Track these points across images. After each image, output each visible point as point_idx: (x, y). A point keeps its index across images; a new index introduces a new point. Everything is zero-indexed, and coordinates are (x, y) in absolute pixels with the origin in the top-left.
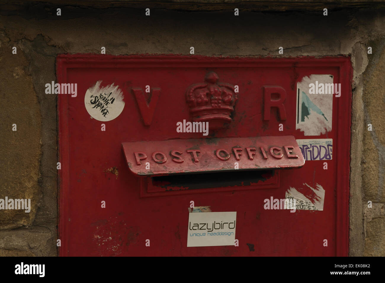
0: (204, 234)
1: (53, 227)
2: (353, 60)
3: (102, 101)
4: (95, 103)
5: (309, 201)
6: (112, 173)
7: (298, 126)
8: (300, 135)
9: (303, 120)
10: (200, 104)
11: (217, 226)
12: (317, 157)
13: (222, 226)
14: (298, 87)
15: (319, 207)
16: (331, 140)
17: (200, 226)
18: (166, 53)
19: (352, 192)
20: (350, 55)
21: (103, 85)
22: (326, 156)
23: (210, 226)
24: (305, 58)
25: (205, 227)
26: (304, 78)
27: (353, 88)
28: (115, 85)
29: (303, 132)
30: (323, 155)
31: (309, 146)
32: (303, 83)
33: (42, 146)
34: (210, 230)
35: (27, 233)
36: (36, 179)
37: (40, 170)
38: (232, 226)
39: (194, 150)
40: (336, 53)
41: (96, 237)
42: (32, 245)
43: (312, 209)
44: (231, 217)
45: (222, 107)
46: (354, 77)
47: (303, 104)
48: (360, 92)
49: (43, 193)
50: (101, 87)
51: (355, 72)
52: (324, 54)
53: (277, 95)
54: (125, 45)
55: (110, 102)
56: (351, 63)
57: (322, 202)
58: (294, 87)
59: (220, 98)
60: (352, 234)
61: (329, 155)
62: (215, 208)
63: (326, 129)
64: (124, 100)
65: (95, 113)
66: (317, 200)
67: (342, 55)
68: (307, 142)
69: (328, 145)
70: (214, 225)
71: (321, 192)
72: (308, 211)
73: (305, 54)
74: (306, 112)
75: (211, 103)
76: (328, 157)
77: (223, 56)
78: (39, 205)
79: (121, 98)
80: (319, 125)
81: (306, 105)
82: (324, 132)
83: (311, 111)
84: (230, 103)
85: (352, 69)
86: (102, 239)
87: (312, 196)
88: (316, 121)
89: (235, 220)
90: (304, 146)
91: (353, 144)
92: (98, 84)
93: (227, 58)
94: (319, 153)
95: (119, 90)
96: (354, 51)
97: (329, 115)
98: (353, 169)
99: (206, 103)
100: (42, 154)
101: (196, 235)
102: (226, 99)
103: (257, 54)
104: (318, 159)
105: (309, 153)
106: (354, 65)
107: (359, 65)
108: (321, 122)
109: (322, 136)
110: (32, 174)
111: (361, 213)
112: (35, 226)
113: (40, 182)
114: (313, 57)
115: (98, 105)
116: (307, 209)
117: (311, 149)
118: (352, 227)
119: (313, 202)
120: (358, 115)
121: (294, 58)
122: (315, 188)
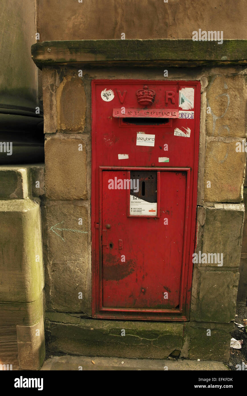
0: (142, 142)
1: (90, 134)
2: (201, 82)
3: (107, 95)
4: (105, 95)
5: (184, 133)
6: (110, 118)
7: (180, 106)
8: (181, 109)
9: (182, 104)
10: (140, 96)
11: (148, 139)
12: (188, 117)
13: (149, 139)
14: (180, 92)
15: (188, 136)
16: (194, 112)
17: (141, 139)
18: (128, 79)
19: (201, 131)
20: (200, 81)
21: (107, 90)
22: (191, 117)
23: (145, 139)
24: (181, 81)
25: (143, 139)
26: (182, 89)
27: (201, 92)
28: (111, 90)
29: (182, 108)
30: (190, 117)
31: (184, 113)
32: (181, 90)
33: (86, 108)
34: (145, 140)
35: (82, 135)
36: (84, 118)
37: (86, 116)
38: (153, 140)
39: (137, 111)
40: (194, 80)
41: (104, 139)
42: (83, 139)
43: (185, 136)
44: (153, 136)
45: (148, 97)
46: (202, 88)
47: (182, 98)
48: (205, 95)
49: (86, 123)
50: (106, 90)
51: (202, 87)
52: (189, 80)
53: (170, 94)
54: (114, 77)
55: (109, 95)
56: (200, 83)
57: (190, 134)
58: (178, 92)
59: (147, 94)
60: (201, 146)
61: (192, 117)
62: (147, 133)
63: (191, 108)
64: (114, 95)
65: (104, 99)
66: (188, 133)
67: (196, 80)
68: (183, 112)
69: (192, 114)
70: (146, 139)
71: (189, 131)
72: (184, 137)
73: (182, 80)
74: (183, 101)
75: (144, 95)
76: (192, 118)
77: (149, 80)
78: (85, 126)
79: (113, 94)
80: (189, 106)
81: (183, 98)
82: (190, 108)
83: (185, 101)
84: (151, 96)
85: (201, 85)
86: (106, 140)
87: (185, 132)
88: (187, 104)
89: (155, 137)
90: (182, 113)
91: (201, 113)
92: (105, 89)
93: (151, 80)
94: (188, 116)
95: (113, 91)
96: (201, 79)
97: (193, 102)
98: (201, 122)
99: (142, 96)
100: (86, 111)
101: (140, 141)
102: (149, 94)
103: (162, 79)
104: (188, 118)
105: (184, 116)
106: (202, 84)
107: (204, 85)
108: (189, 105)
109: (189, 110)
110: (83, 117)
111: (205, 139)
112: (84, 133)
113: (85, 119)
114: (185, 81)
115: (105, 96)
116: (183, 136)
117: (185, 114)
118: (200, 144)
119: (186, 134)
120: (203, 102)
121: (177, 81)
122: (187, 129)
